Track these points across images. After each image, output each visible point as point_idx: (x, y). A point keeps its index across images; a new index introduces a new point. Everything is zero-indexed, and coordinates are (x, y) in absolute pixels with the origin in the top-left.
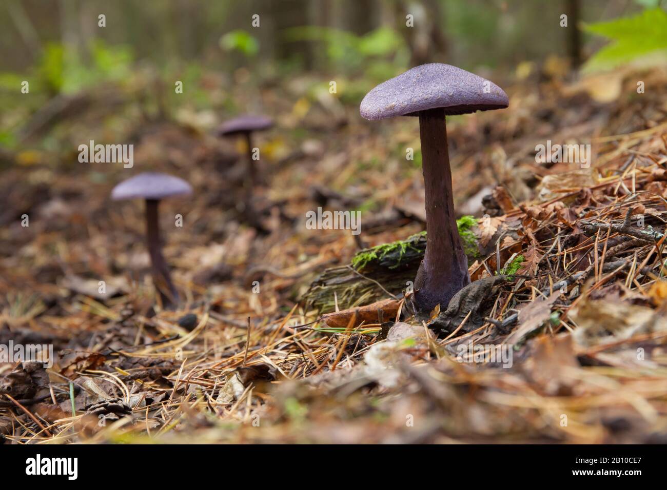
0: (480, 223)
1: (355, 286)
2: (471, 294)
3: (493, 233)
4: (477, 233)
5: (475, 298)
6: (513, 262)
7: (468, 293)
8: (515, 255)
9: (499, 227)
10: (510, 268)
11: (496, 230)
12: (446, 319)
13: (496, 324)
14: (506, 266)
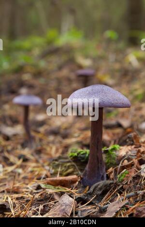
0: (121, 149)
1: (68, 164)
2: (99, 187)
3: (123, 155)
4: (117, 153)
5: (100, 189)
6: (124, 173)
7: (98, 186)
8: (125, 170)
9: (127, 153)
10: (122, 175)
11: (125, 154)
12: (86, 196)
13: (100, 207)
14: (120, 174)
